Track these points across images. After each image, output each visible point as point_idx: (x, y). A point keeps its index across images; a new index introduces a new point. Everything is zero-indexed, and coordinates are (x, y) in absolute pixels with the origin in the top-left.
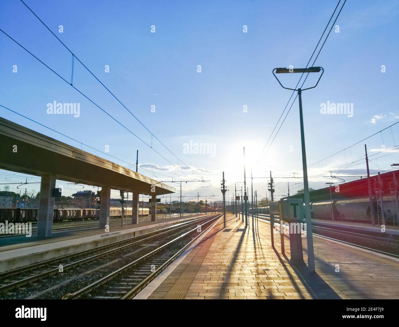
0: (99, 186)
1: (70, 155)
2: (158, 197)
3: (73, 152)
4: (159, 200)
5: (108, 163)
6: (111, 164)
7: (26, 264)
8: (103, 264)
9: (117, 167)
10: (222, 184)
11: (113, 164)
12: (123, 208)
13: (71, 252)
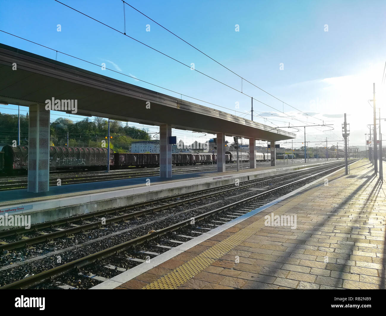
0: (214, 134)
1: (175, 106)
2: (277, 143)
3: (177, 103)
4: (278, 146)
5: (214, 111)
6: (218, 113)
7: (144, 200)
8: (205, 204)
9: (225, 114)
10: (343, 128)
11: (220, 112)
12: (238, 153)
13: (184, 192)
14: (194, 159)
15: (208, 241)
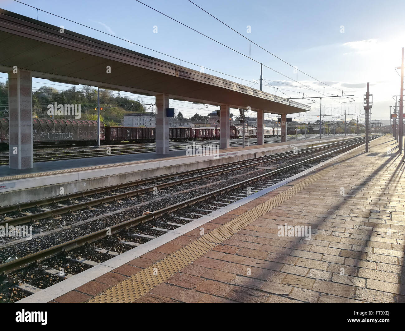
0: (217, 105)
1: (173, 73)
2: (289, 116)
3: (176, 70)
4: (290, 120)
5: (218, 80)
6: (222, 81)
7: (138, 178)
8: (206, 184)
9: (230, 83)
10: (365, 99)
11: (224, 80)
12: (244, 128)
13: (182, 170)
14: (194, 134)
15: (209, 223)
